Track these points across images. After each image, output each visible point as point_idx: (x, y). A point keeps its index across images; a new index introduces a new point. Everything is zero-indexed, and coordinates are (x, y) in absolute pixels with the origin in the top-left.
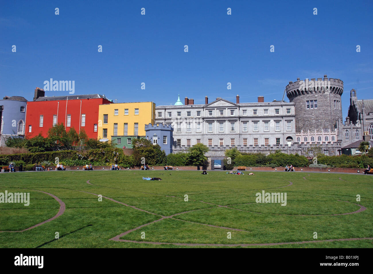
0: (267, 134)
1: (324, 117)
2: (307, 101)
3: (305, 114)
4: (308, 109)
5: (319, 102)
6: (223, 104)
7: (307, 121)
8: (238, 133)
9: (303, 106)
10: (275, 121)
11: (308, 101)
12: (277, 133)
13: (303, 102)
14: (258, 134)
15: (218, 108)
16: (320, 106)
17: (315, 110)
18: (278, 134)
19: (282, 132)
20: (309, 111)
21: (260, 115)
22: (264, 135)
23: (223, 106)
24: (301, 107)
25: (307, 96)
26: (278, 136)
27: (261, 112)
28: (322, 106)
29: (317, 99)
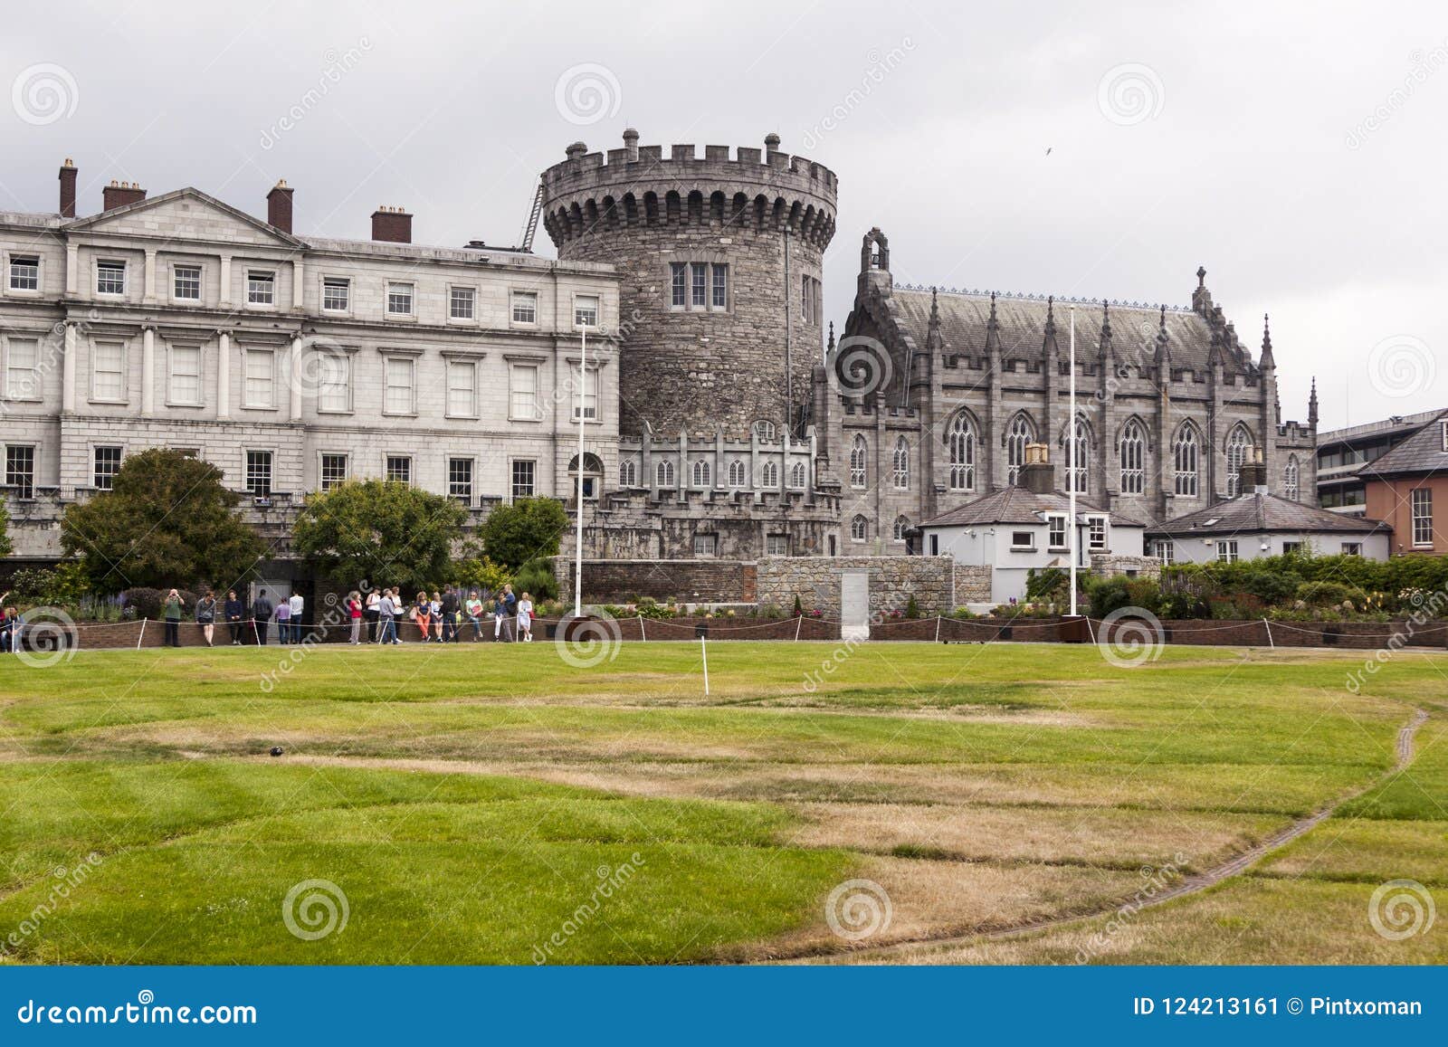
0: (468, 434)
1: (757, 361)
2: (672, 264)
3: (658, 334)
4: (678, 308)
5: (740, 278)
6: (200, 224)
7: (671, 374)
8: (297, 414)
9: (653, 289)
10: (507, 358)
11: (678, 267)
12: (518, 428)
13: (651, 268)
14: (411, 432)
15: (168, 246)
16: (739, 301)
17: (713, 315)
18: (523, 436)
19: (546, 428)
20: (683, 319)
21: (425, 319)
22: (450, 440)
23: (202, 236)
24: (643, 295)
25: (679, 236)
26: (525, 450)
27: (434, 303)
28: (751, 301)
29: (731, 260)
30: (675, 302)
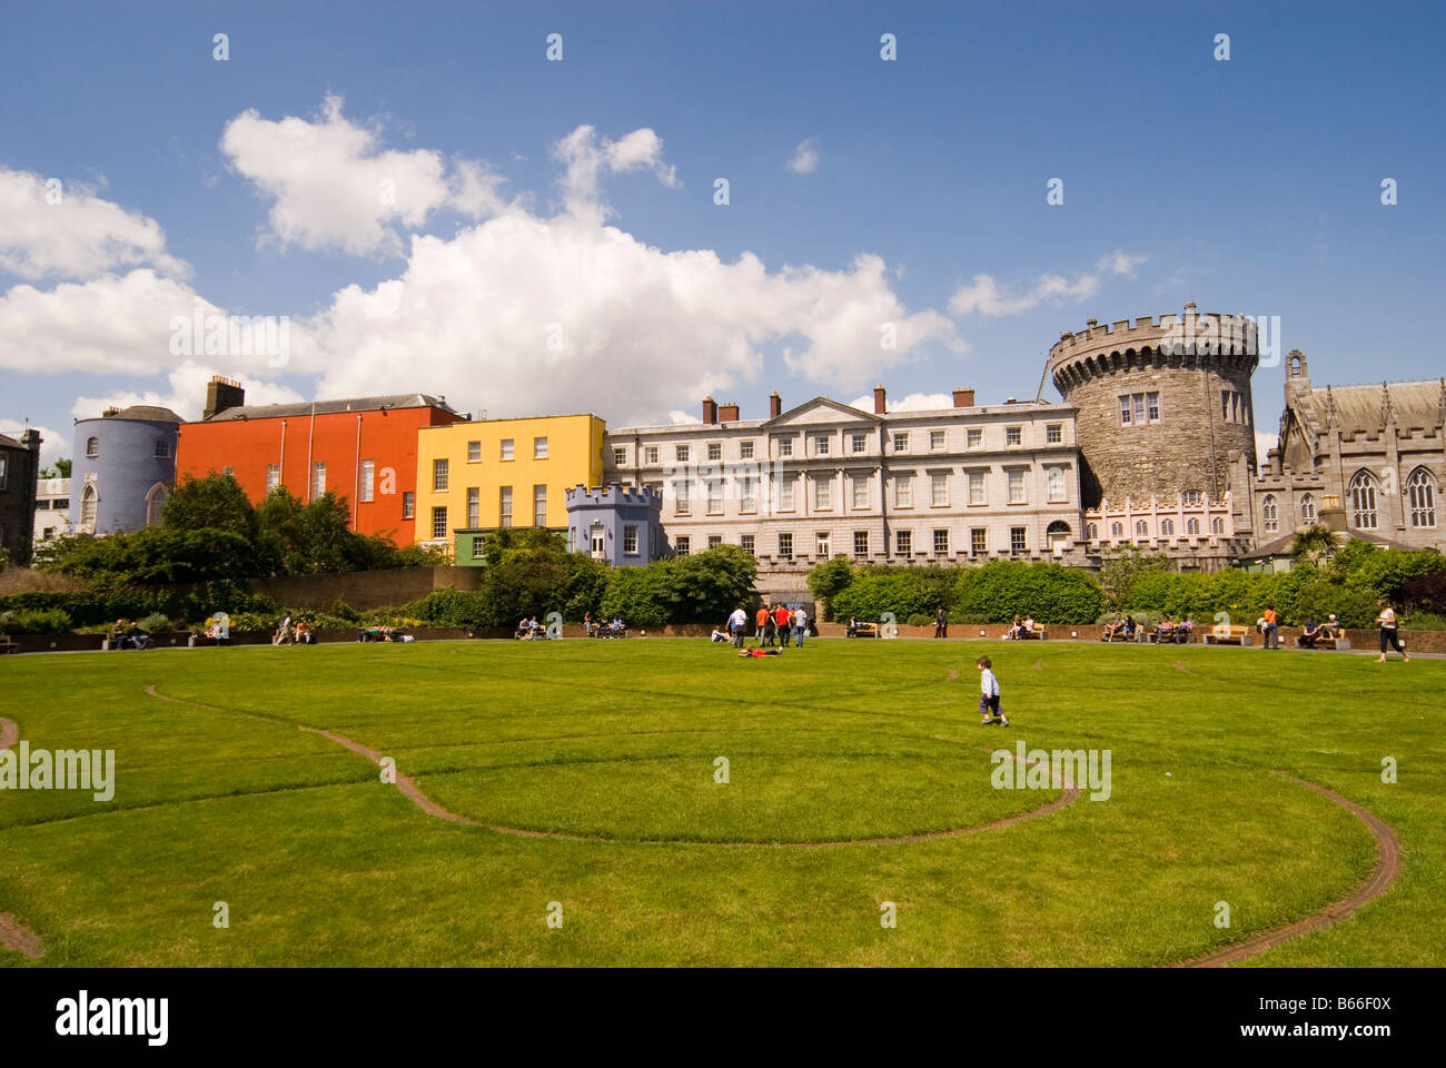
0: (981, 515)
1: (1184, 453)
2: (1120, 398)
3: (1113, 443)
4: (1126, 424)
5: (1168, 400)
6: (827, 415)
7: (1122, 466)
8: (879, 511)
9: (1108, 415)
10: (1005, 469)
11: (1124, 398)
12: (1013, 509)
13: (1107, 402)
14: (947, 516)
15: (812, 429)
16: (1169, 415)
17: (1150, 426)
18: (1017, 513)
19: (1032, 507)
20: (1130, 431)
21: (952, 451)
22: (971, 518)
23: (827, 421)
24: (1103, 419)
25: (1123, 379)
26: (1018, 521)
27: (957, 441)
28: (1178, 412)
29: (1161, 389)
30: (1125, 421)
